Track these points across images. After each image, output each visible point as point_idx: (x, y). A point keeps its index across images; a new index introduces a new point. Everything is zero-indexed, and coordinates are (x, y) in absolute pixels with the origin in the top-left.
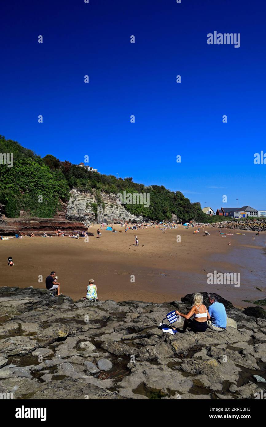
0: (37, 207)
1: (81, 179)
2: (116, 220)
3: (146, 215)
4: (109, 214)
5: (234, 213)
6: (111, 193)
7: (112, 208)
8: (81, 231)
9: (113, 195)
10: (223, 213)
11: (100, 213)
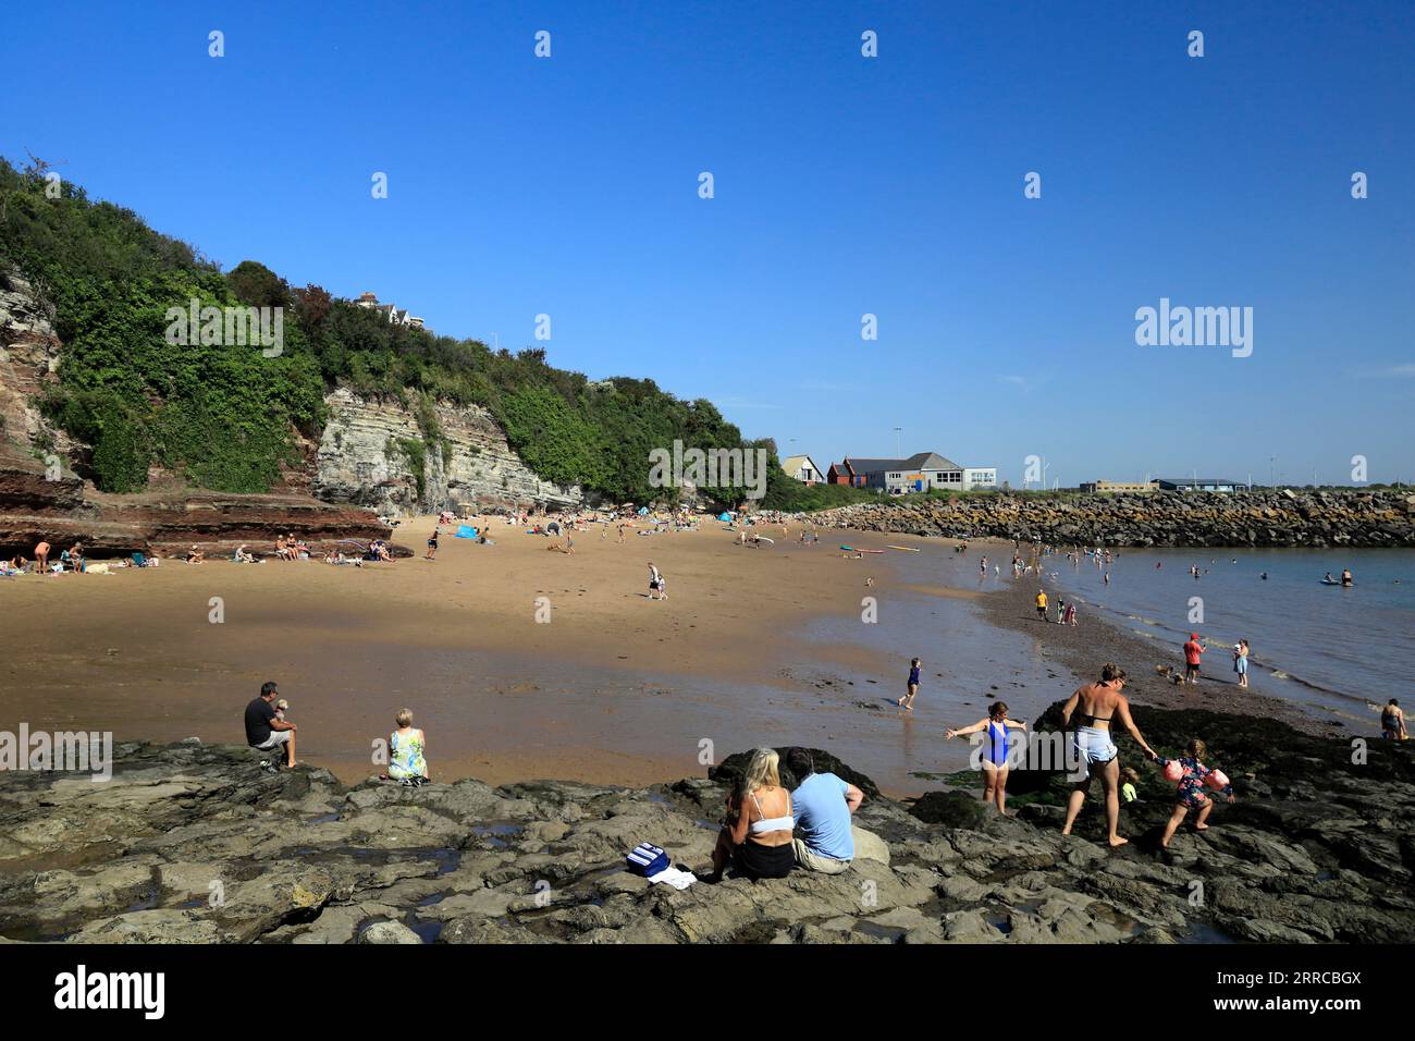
0: (209, 453)
1: (366, 352)
2: (489, 500)
3: (594, 485)
4: (466, 481)
5: (887, 474)
6: (471, 405)
7: (475, 459)
8: (366, 541)
9: (478, 414)
10: (852, 476)
11: (435, 476)
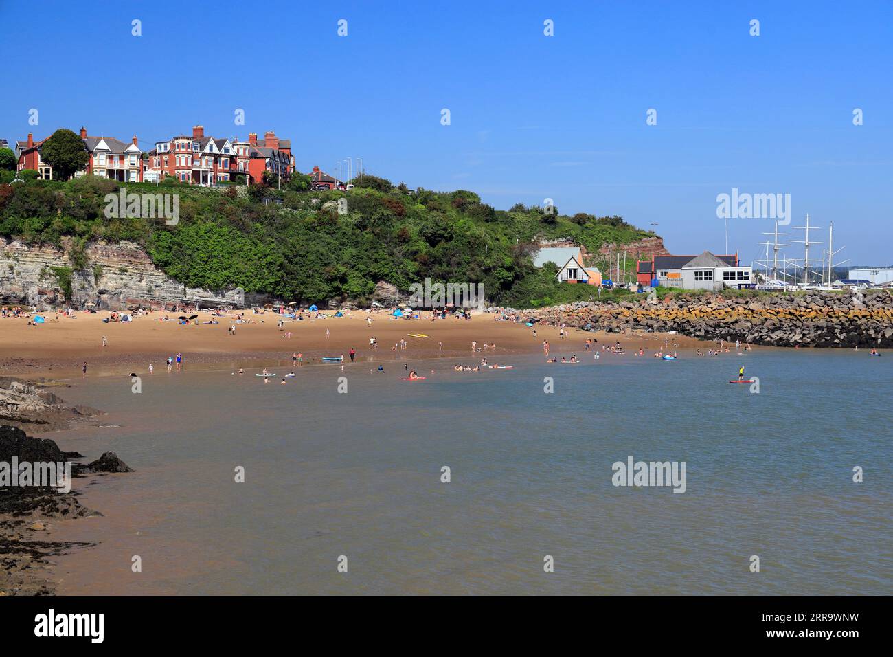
2: (133, 301)
4: (115, 290)
6: (124, 242)
7: (123, 276)
9: (129, 247)
10: (652, 273)
11: (83, 288)
